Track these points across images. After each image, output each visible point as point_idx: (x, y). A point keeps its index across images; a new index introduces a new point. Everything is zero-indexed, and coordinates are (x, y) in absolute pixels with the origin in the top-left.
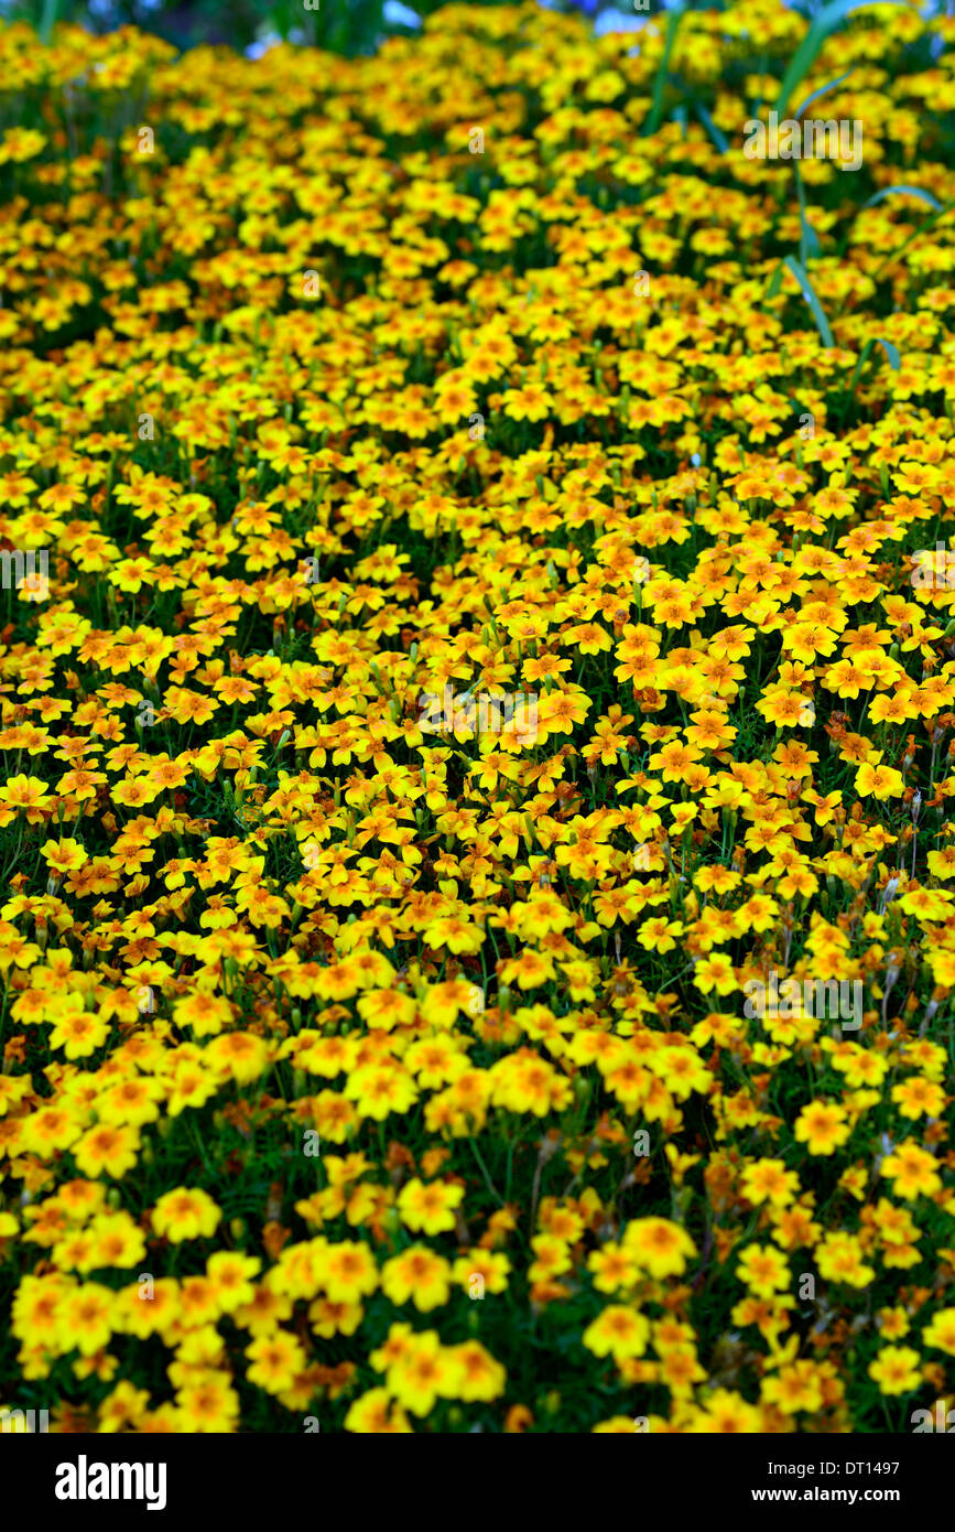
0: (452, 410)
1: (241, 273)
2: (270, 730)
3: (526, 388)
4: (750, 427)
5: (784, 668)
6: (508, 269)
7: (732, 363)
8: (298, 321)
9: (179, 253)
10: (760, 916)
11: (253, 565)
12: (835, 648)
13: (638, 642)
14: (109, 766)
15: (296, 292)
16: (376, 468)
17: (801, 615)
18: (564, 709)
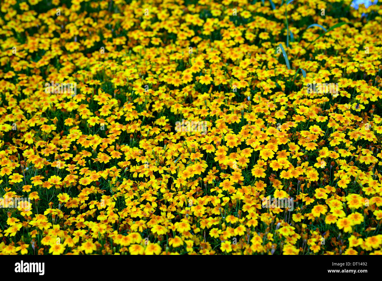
0: (186, 80)
1: (139, 36)
2: (123, 166)
3: (206, 75)
4: (264, 90)
5: (259, 161)
6: (209, 40)
7: (262, 72)
8: (152, 51)
9: (124, 29)
10: (240, 231)
11: (127, 119)
12: (273, 156)
13: (221, 151)
14: (80, 173)
15: (153, 42)
16: (164, 94)
17: (266, 146)
18: (199, 168)
